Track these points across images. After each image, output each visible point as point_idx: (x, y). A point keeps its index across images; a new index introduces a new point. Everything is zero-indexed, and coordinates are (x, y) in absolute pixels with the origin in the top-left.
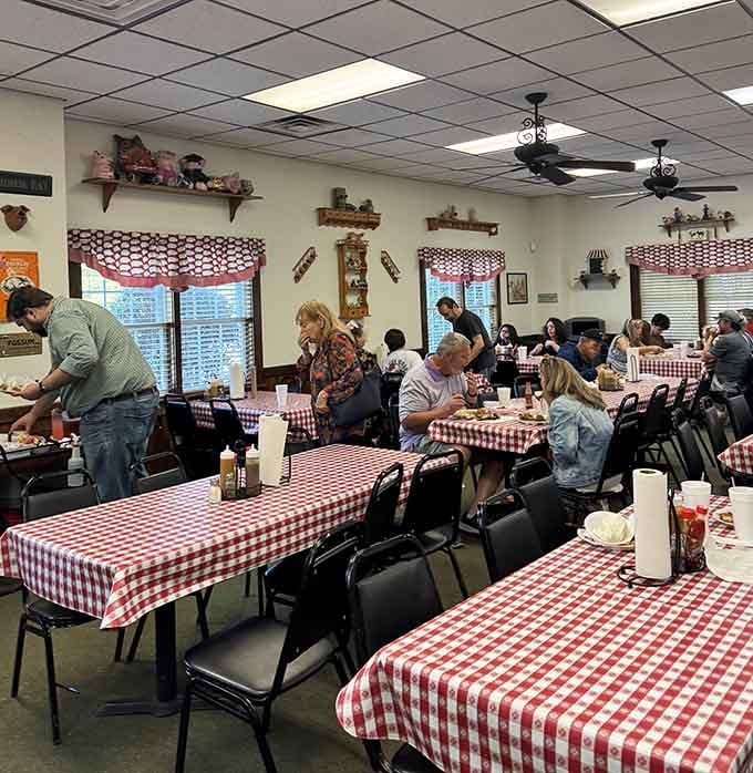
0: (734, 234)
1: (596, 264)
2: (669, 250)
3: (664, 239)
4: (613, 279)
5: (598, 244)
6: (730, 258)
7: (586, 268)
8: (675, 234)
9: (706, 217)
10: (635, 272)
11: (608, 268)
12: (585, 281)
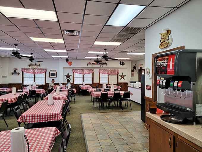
0: (40, 68)
1: (15, 71)
2: (29, 69)
3: (28, 67)
4: (19, 74)
5: (15, 67)
6: (39, 71)
7: (13, 71)
8: (30, 67)
9: (36, 65)
10: (23, 72)
11: (17, 72)
12: (13, 74)
